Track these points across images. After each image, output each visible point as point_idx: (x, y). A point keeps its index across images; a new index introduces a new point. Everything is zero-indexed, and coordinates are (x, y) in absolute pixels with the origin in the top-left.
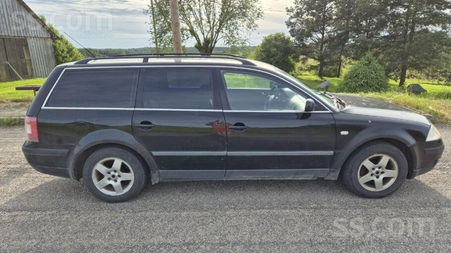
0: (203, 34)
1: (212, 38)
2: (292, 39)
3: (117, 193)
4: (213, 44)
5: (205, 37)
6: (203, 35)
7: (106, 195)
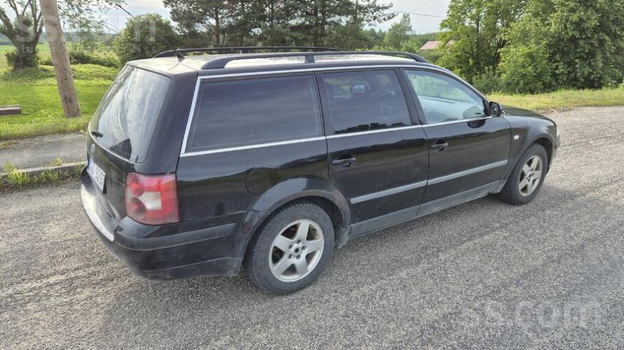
0: (15, 9)
1: (34, 16)
2: (174, 24)
3: (301, 275)
4: (38, 27)
5: (20, 13)
6: (14, 11)
7: (286, 283)
